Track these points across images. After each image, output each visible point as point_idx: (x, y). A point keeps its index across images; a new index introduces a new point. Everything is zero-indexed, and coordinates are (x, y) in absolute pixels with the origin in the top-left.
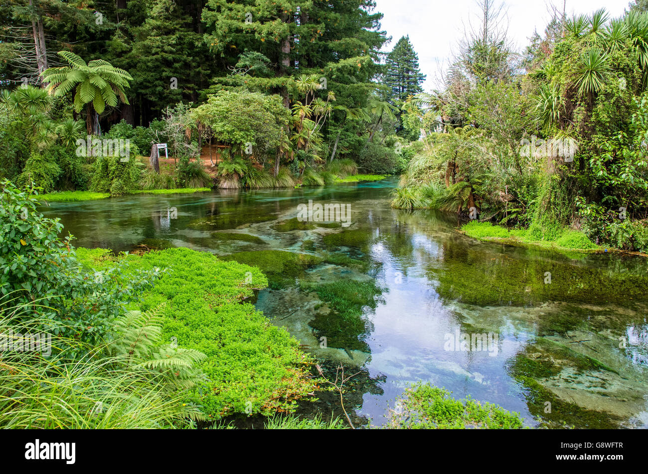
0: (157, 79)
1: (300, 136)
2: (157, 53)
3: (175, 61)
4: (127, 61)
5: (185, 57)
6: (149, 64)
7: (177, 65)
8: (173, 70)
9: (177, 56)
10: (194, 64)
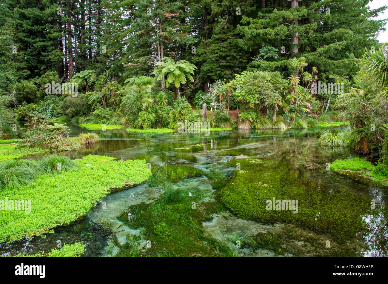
0: (217, 67)
1: (292, 97)
2: (217, 53)
3: (227, 56)
4: (203, 58)
5: (232, 53)
6: (213, 59)
7: (228, 58)
8: (226, 61)
9: (228, 53)
10: (238, 57)
